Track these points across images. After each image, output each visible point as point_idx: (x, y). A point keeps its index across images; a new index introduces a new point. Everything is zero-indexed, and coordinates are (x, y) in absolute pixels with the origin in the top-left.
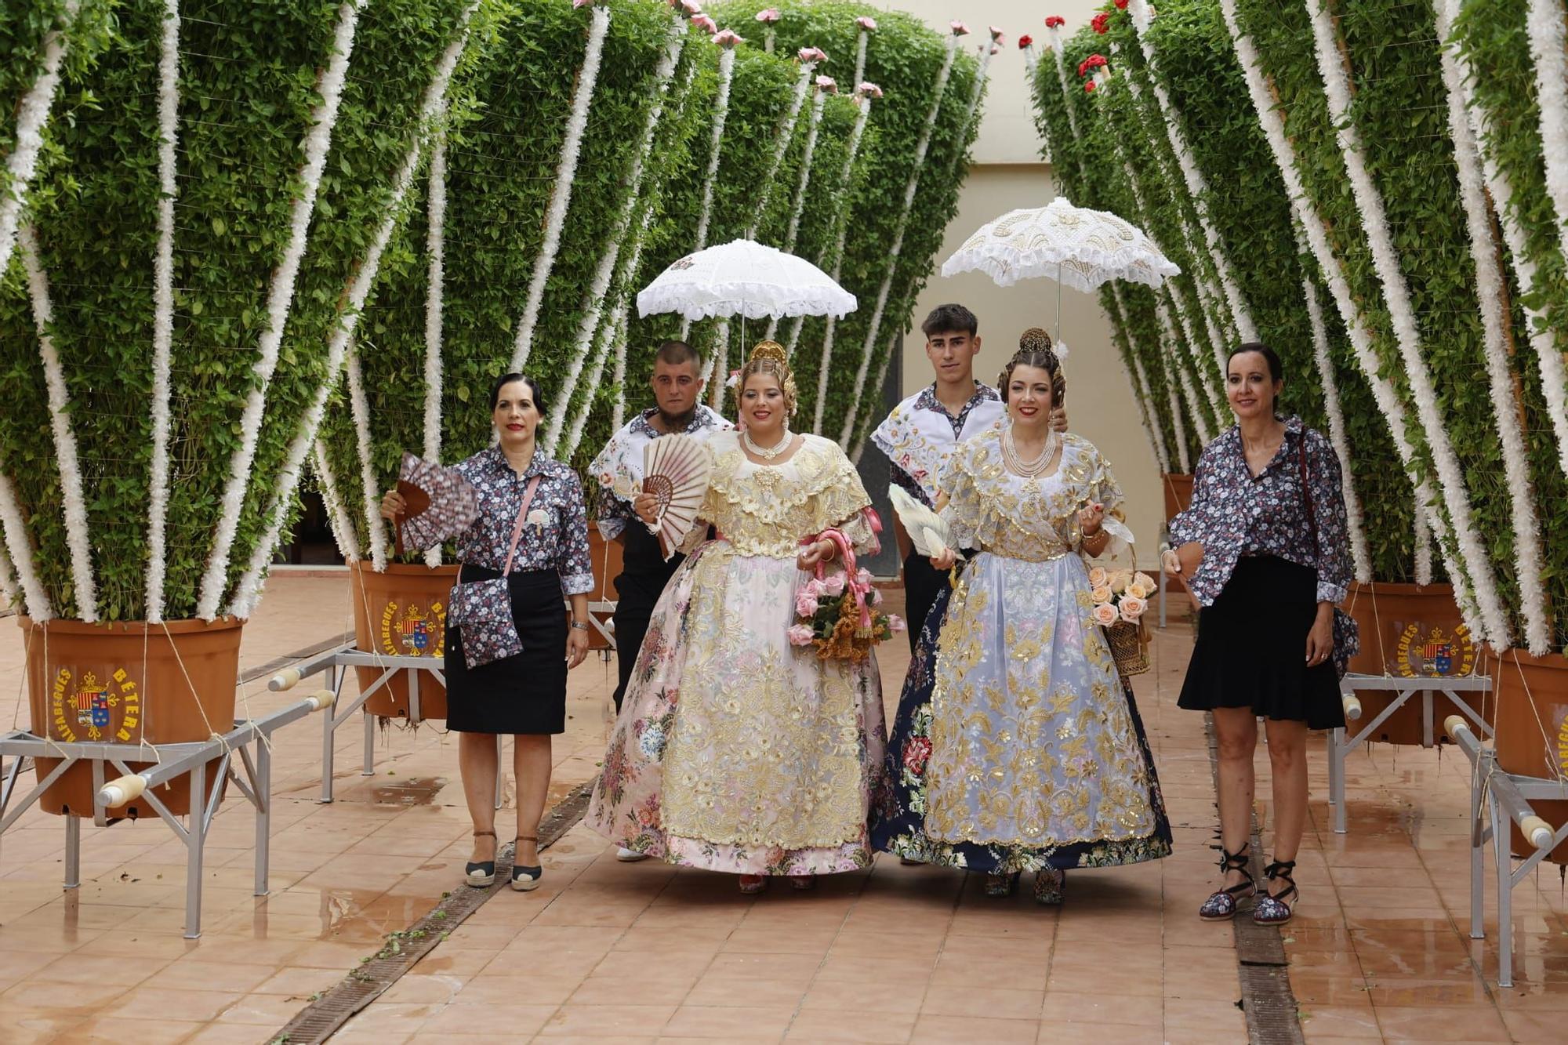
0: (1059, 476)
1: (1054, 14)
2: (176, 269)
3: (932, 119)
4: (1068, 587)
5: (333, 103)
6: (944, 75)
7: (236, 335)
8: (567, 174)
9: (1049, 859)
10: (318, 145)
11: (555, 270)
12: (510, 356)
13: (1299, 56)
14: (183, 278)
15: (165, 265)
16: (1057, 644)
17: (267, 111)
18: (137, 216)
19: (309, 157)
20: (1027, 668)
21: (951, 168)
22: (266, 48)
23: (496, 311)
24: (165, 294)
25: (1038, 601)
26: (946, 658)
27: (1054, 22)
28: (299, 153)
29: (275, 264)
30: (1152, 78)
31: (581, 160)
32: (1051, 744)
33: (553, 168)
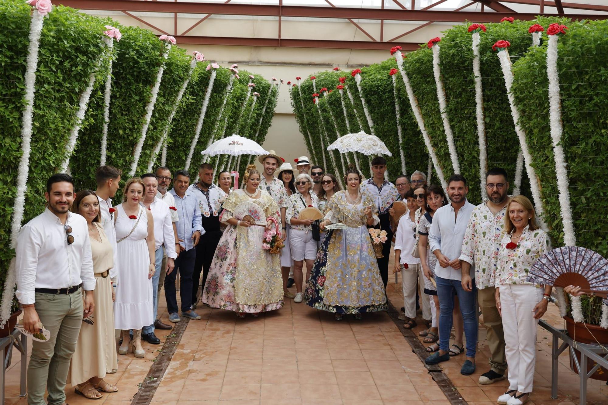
0: (361, 204)
1: (298, 77)
2: (107, 144)
3: (267, 102)
4: (363, 235)
5: (155, 96)
6: (270, 91)
7: (124, 164)
8: (202, 116)
9: (359, 310)
10: (150, 108)
11: (198, 143)
12: (184, 166)
13: (431, 92)
14: (110, 147)
15: (104, 143)
16: (361, 251)
17: (138, 98)
18: (97, 129)
19: (148, 112)
20: (353, 257)
21: (270, 114)
22: (137, 80)
23: (181, 154)
24: (104, 151)
25: (356, 239)
26: (330, 254)
27: (298, 79)
28: (145, 111)
29: (137, 143)
30: (361, 96)
31: (206, 113)
32: (360, 279)
33: (199, 115)
